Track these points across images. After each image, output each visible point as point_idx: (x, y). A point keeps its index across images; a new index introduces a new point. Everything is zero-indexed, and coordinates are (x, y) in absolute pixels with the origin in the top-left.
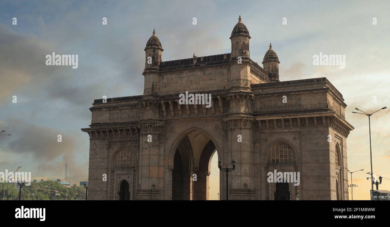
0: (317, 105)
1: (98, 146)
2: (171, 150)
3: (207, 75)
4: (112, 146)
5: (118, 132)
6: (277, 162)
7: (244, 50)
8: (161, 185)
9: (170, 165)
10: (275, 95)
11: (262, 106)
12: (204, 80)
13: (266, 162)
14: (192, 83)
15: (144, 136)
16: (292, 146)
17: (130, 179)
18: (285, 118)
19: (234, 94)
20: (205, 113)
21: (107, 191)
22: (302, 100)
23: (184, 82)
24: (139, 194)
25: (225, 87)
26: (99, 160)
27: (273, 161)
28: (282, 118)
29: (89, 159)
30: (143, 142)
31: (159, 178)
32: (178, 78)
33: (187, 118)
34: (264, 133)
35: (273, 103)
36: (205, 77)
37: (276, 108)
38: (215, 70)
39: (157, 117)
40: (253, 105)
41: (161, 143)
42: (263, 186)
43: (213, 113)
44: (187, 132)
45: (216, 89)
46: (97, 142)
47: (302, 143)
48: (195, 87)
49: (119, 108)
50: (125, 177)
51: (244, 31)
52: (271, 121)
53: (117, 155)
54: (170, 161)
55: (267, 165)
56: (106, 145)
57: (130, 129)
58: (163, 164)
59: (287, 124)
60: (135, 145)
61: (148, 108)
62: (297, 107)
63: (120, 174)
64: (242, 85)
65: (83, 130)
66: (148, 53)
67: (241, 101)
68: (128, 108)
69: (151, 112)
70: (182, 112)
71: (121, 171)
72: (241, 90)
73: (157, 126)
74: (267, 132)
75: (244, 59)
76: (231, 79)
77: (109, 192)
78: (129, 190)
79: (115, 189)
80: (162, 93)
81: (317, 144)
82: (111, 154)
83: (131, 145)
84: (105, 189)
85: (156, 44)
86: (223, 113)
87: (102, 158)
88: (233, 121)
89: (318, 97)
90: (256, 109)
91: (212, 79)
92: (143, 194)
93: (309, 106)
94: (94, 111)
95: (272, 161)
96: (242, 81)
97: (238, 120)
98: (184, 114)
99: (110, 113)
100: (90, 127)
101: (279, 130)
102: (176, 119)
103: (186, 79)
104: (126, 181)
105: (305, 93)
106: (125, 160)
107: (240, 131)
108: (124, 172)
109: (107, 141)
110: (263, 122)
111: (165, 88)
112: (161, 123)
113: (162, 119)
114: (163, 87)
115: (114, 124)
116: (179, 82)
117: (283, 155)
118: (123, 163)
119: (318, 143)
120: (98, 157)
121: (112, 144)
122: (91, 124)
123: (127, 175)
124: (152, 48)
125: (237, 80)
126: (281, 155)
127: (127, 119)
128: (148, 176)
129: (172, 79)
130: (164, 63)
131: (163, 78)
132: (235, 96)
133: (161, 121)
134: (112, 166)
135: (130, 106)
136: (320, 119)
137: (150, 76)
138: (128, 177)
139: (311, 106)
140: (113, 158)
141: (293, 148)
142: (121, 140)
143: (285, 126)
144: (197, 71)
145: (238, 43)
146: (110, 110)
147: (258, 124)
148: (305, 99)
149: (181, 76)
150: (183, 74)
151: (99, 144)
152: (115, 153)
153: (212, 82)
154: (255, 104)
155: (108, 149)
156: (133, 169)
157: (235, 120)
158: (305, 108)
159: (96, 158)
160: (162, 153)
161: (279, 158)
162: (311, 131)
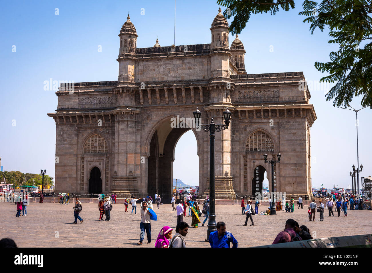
0: (294, 97)
1: (66, 132)
2: (148, 137)
3: (185, 64)
4: (81, 131)
5: (89, 118)
6: (255, 150)
7: (225, 42)
8: (138, 172)
9: (146, 152)
10: (254, 86)
11: (240, 96)
12: (182, 69)
13: (244, 151)
14: (170, 71)
15: (120, 122)
16: (270, 136)
17: (101, 165)
18: (265, 109)
19: (216, 85)
20: (184, 102)
21: (76, 178)
22: (280, 92)
23: (162, 70)
24: (115, 181)
25: (204, 77)
26: (67, 146)
27: (252, 149)
28: (262, 109)
29: (56, 144)
30: (120, 130)
31: (136, 165)
32: (155, 66)
33: (165, 106)
34: (243, 122)
35: (252, 94)
36: (184, 66)
37: (255, 99)
38: (195, 60)
39: (133, 104)
40: (232, 95)
41: (137, 130)
42: (241, 174)
43: (193, 102)
44: (164, 119)
45: (195, 78)
46: (65, 128)
47: (281, 133)
48: (174, 76)
49: (89, 94)
50: (97, 164)
51: (225, 23)
52: (250, 112)
53: (87, 141)
54: (146, 148)
55: (246, 153)
56: (74, 130)
57: (103, 115)
58: (140, 151)
59: (266, 114)
60: (107, 131)
61: (124, 95)
62: (275, 98)
63: (91, 161)
64: (223, 76)
65: (49, 115)
66: (124, 39)
67: (222, 91)
68: (99, 93)
69: (127, 99)
70: (160, 99)
71: (92, 158)
72: (223, 81)
73: (134, 113)
74: (246, 121)
75: (225, 51)
76: (212, 70)
77: (79, 178)
78: (101, 177)
79: (85, 175)
80: (138, 79)
81: (294, 134)
82: (80, 141)
83: (103, 132)
84: (75, 176)
85: (132, 30)
86: (203, 102)
87: (70, 145)
88: (215, 110)
89: (296, 90)
90: (235, 100)
91: (191, 69)
92: (120, 181)
93: (287, 98)
94: (60, 95)
95: (250, 149)
96: (223, 72)
97: (220, 110)
98: (162, 102)
99: (78, 98)
100: (56, 112)
101: (258, 120)
102: (153, 107)
103: (164, 67)
104: (97, 168)
105: (283, 85)
106: (96, 147)
107: (222, 120)
108: (95, 159)
109: (76, 127)
110: (243, 112)
111: (141, 75)
112: (138, 110)
113: (138, 107)
114: (140, 74)
115: (83, 109)
116: (156, 69)
117: (260, 144)
118: (94, 150)
119: (296, 133)
120: (65, 142)
121: (81, 130)
122: (57, 109)
123: (98, 161)
124: (127, 34)
125: (219, 71)
126: (259, 144)
127: (99, 105)
128: (125, 163)
129: (149, 66)
130: (139, 50)
131: (138, 65)
132: (217, 86)
133: (137, 108)
134: (82, 153)
135: (101, 92)
136: (297, 111)
137: (126, 62)
138: (100, 164)
139: (289, 98)
140: (83, 145)
141: (271, 137)
142: (92, 126)
143: (264, 116)
144: (176, 60)
145: (219, 34)
146: (79, 95)
147: (238, 114)
148: (283, 92)
149: (159, 63)
150: (160, 62)
151: (66, 129)
152: (85, 139)
153: (192, 71)
154: (234, 94)
155: (77, 135)
156: (105, 156)
157: (217, 110)
158: (283, 100)
159: (64, 144)
160: (139, 140)
161: (258, 146)
162: (289, 122)
